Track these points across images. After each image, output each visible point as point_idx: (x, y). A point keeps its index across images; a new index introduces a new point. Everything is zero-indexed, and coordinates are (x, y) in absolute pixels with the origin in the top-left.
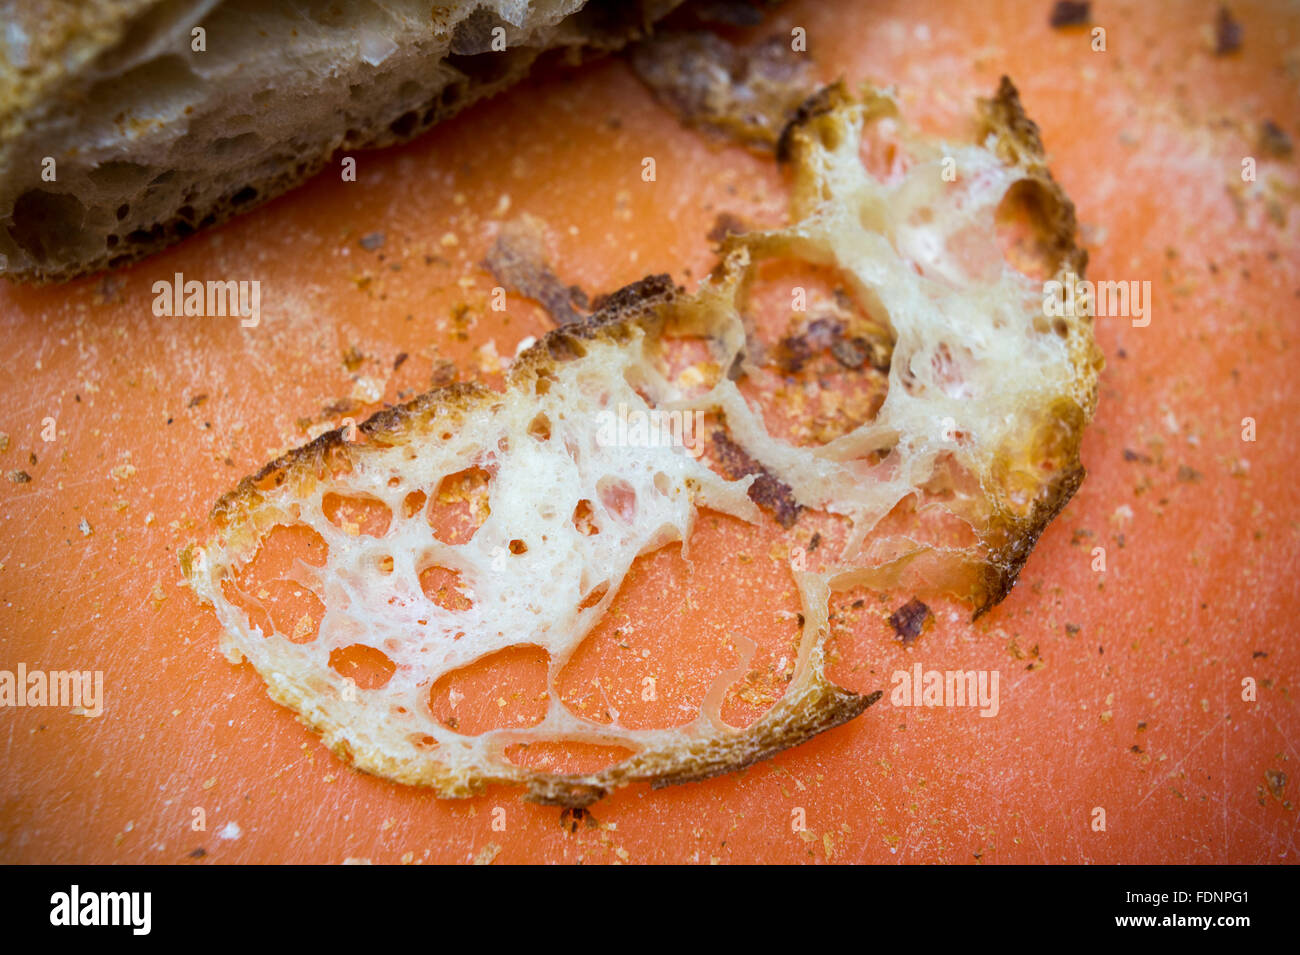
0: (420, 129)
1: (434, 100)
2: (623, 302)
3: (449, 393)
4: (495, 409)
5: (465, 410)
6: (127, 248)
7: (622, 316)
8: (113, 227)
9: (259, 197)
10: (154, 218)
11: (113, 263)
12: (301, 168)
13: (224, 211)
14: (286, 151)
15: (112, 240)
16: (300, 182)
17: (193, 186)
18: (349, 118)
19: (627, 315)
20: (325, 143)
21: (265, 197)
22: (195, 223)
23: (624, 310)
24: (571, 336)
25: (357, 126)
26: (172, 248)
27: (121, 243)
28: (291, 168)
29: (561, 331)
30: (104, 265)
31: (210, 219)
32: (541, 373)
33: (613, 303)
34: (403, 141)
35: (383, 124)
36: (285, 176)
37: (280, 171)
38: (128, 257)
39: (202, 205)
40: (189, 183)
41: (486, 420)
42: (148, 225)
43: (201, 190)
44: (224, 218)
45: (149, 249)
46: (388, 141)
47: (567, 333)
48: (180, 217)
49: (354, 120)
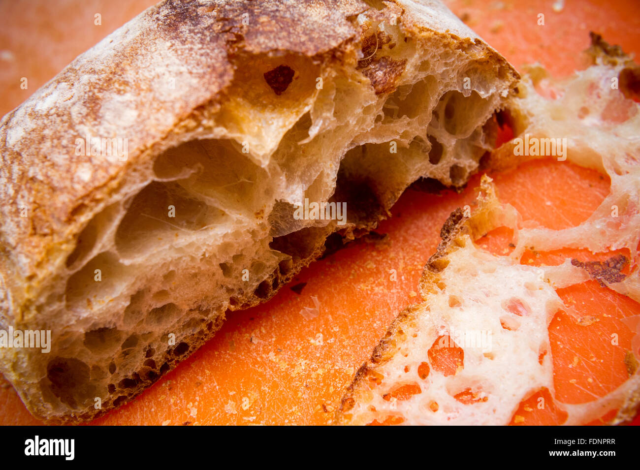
0: (272, 292)
1: (275, 272)
2: (448, 232)
3: (401, 318)
4: (428, 309)
5: (414, 319)
6: (122, 392)
7: (452, 238)
8: (109, 379)
9: (190, 349)
10: (133, 370)
11: (116, 403)
12: (210, 326)
13: (172, 360)
14: (197, 315)
15: (112, 388)
16: (211, 336)
17: (149, 346)
18: (229, 290)
19: (454, 235)
20: (219, 308)
21: (194, 348)
22: (157, 370)
23: (451, 234)
24: (436, 260)
25: (236, 295)
26: (148, 390)
27: (117, 389)
28: (204, 326)
29: (430, 262)
30: (111, 406)
31: (165, 367)
32: (436, 282)
33: (444, 235)
34: (264, 301)
35: (250, 291)
36: (201, 332)
37: (198, 330)
38: (124, 398)
39: (158, 357)
40: (145, 344)
41: (428, 315)
42: (130, 375)
43: (155, 347)
44: (173, 365)
45: (135, 391)
46: (256, 302)
47: (433, 260)
48: (147, 367)
49: (232, 290)
